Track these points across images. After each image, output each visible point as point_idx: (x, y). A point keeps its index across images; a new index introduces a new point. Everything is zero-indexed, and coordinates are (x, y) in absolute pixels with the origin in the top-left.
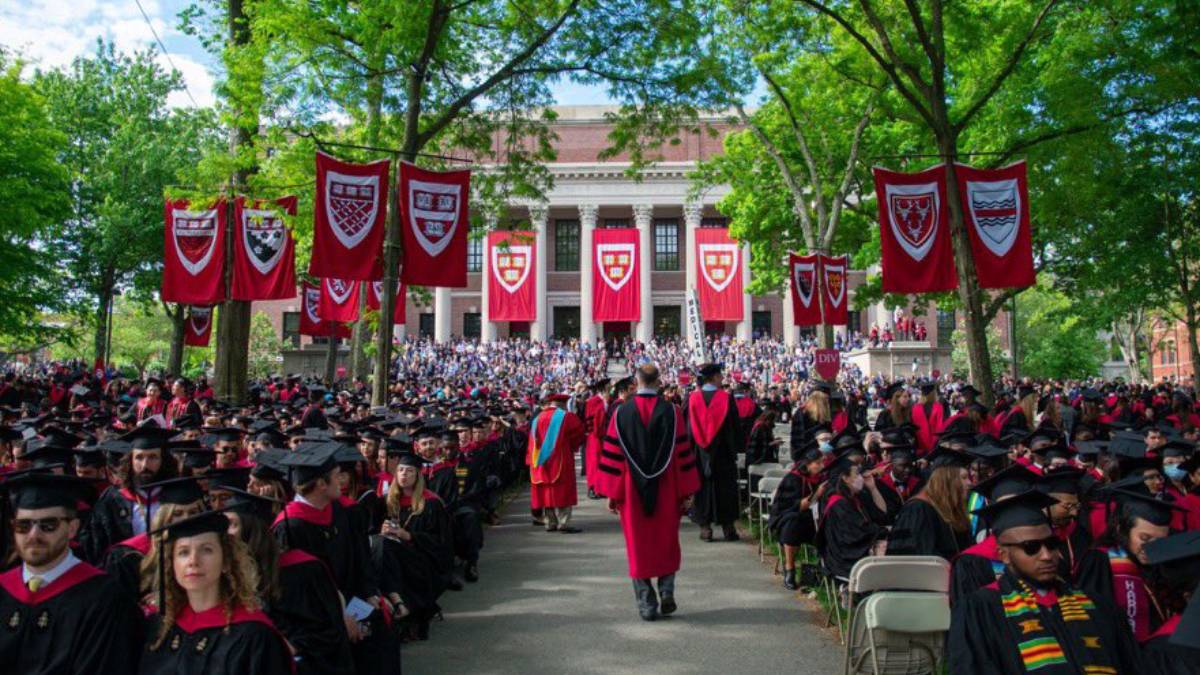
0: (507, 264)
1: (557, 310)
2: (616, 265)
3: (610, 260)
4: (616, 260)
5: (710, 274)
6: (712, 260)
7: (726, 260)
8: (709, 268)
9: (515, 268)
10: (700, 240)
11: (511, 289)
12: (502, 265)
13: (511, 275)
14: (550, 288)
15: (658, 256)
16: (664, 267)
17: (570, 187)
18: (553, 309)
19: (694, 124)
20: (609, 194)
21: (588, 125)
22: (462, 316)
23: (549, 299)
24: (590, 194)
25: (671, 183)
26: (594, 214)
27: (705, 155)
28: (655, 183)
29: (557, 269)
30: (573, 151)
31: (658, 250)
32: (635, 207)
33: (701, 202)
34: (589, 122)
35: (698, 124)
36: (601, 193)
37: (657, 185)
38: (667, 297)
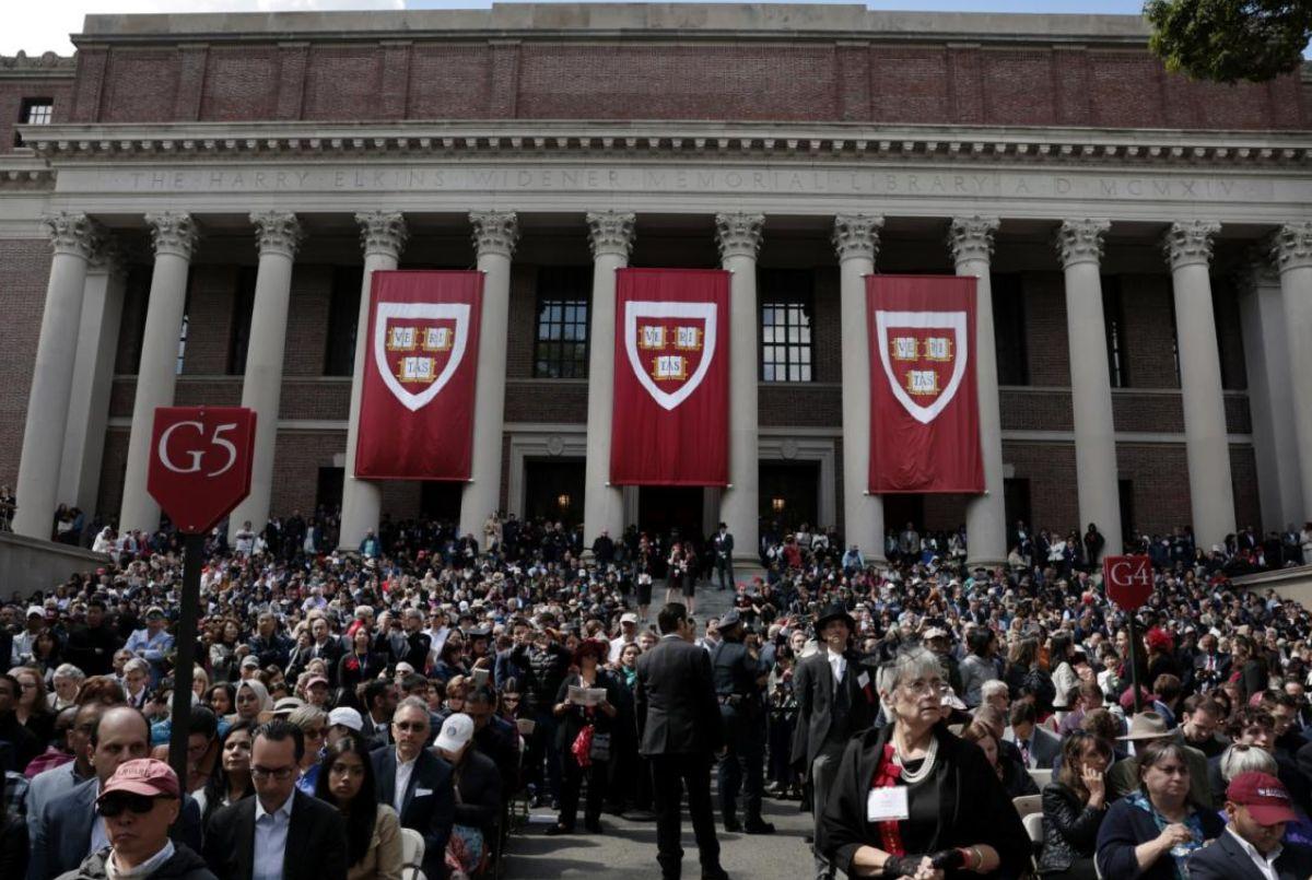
0: (409, 344)
1: (534, 466)
2: (671, 350)
3: (655, 337)
4: (670, 337)
5: (904, 383)
6: (906, 349)
7: (937, 349)
8: (903, 369)
9: (427, 354)
10: (875, 302)
11: (413, 402)
12: (396, 344)
13: (415, 368)
14: (513, 411)
15: (768, 351)
16: (781, 376)
17: (570, 171)
18: (521, 459)
19: (857, 44)
20: (661, 188)
21: (617, 44)
22: (315, 475)
23: (514, 440)
24: (616, 188)
25: (807, 167)
26: (623, 233)
27: (881, 111)
28: (768, 167)
29: (535, 373)
30: (580, 97)
31: (768, 338)
32: (721, 219)
33: (878, 212)
34: (619, 34)
35: (866, 44)
36: (640, 187)
37: (773, 172)
38: (790, 442)
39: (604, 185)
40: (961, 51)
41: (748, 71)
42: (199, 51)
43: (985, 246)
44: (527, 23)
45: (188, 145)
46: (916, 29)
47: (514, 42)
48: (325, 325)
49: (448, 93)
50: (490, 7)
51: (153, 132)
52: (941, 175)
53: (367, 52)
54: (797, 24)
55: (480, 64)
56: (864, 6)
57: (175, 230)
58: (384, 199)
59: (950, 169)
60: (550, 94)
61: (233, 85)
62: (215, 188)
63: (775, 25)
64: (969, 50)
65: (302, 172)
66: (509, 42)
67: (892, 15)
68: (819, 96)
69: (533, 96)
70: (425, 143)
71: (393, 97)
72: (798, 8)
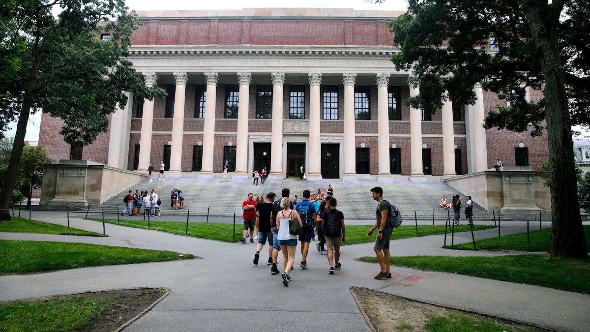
1: (256, 145)
14: (251, 129)
15: (325, 110)
16: (329, 118)
17: (266, 60)
18: (253, 143)
19: (350, 21)
20: (293, 65)
21: (279, 21)
22: (192, 148)
23: (250, 137)
24: (279, 65)
25: (334, 59)
26: (282, 79)
27: (357, 41)
28: (323, 59)
29: (256, 118)
30: (269, 37)
31: (325, 106)
32: (310, 74)
33: (355, 72)
34: (280, 18)
35: (353, 21)
36: (287, 65)
37: (325, 60)
38: (330, 137)
39: (276, 65)
40: (381, 22)
41: (319, 28)
42: (155, 22)
43: (386, 82)
44: (253, 14)
45: (154, 53)
46: (368, 16)
47: (249, 20)
48: (194, 103)
49: (230, 36)
50: (242, 9)
51: (144, 49)
52: (374, 61)
53: (206, 23)
54: (333, 15)
55: (239, 27)
56: (353, 9)
57: (151, 77)
58: (212, 68)
59: (377, 59)
60: (260, 36)
61: (166, 33)
62: (163, 65)
63: (327, 15)
64: (383, 22)
65: (188, 60)
66: (247, 20)
67: (361, 12)
68: (339, 36)
69: (255, 37)
70: (224, 52)
71: (214, 37)
72: (333, 9)
